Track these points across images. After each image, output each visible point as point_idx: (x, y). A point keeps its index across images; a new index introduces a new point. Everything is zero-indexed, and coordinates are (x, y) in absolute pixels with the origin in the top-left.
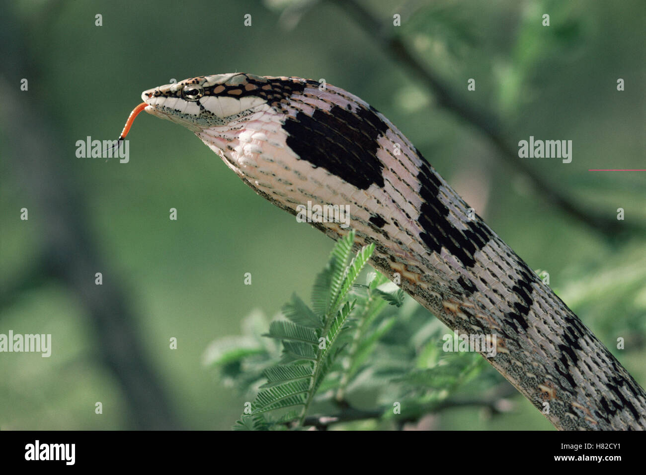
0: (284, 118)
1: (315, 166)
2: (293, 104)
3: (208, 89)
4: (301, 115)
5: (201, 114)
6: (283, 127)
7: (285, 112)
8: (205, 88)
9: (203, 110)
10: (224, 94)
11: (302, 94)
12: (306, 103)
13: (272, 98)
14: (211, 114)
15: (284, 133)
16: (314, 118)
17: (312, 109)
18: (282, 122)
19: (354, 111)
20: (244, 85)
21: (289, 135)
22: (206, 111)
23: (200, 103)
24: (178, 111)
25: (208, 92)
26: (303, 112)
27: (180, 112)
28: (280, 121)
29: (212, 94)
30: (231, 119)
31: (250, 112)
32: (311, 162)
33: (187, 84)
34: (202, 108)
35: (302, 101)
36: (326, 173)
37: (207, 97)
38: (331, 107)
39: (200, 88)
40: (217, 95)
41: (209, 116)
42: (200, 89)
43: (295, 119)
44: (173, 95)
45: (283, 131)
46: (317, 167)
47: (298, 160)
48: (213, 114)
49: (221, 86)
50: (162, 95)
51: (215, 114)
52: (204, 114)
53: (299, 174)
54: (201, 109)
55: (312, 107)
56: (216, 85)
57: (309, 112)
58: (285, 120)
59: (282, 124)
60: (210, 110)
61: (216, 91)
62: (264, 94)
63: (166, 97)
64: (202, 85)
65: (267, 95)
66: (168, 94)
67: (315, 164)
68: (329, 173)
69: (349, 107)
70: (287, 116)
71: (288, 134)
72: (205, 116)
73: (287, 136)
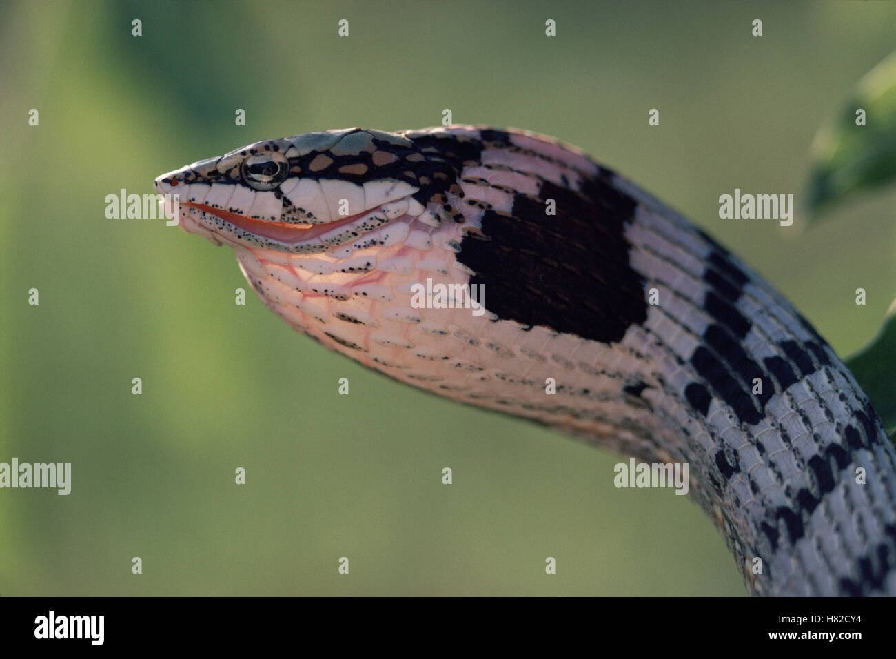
0: (457, 233)
1: (527, 327)
2: (472, 192)
3: (296, 161)
4: (490, 217)
5: (284, 215)
6: (460, 257)
7: (459, 218)
8: (290, 159)
9: (290, 208)
10: (330, 173)
11: (480, 165)
12: (494, 187)
13: (428, 183)
14: (306, 213)
15: (463, 272)
16: (515, 217)
17: (508, 194)
18: (455, 246)
19: (574, 186)
20: (370, 152)
21: (474, 274)
22: (295, 210)
23: (282, 193)
24: (236, 211)
25: (297, 169)
26: (493, 209)
27: (241, 212)
28: (450, 244)
29: (305, 174)
30: (339, 241)
31: (378, 222)
32: (519, 320)
33: (253, 152)
34: (287, 202)
35: (485, 181)
36: (549, 335)
37: (296, 180)
38: (538, 185)
39: (283, 160)
40: (317, 176)
41: (301, 220)
42: (280, 163)
43: (480, 233)
44: (222, 179)
45: (460, 266)
46: (531, 327)
47: (495, 321)
48: (310, 215)
49: (323, 156)
50: (200, 179)
51: (315, 215)
52: (290, 216)
53: (497, 349)
54: (284, 206)
55: (507, 192)
56: (314, 154)
57: (503, 204)
58: (459, 240)
59: (457, 251)
60: (303, 208)
61: (315, 166)
62: (411, 174)
63: (209, 183)
64: (285, 154)
65: (418, 176)
66: (212, 177)
67: (526, 323)
68: (555, 333)
69: (564, 178)
70: (463, 229)
71: (470, 271)
72: (293, 219)
73: (469, 277)
